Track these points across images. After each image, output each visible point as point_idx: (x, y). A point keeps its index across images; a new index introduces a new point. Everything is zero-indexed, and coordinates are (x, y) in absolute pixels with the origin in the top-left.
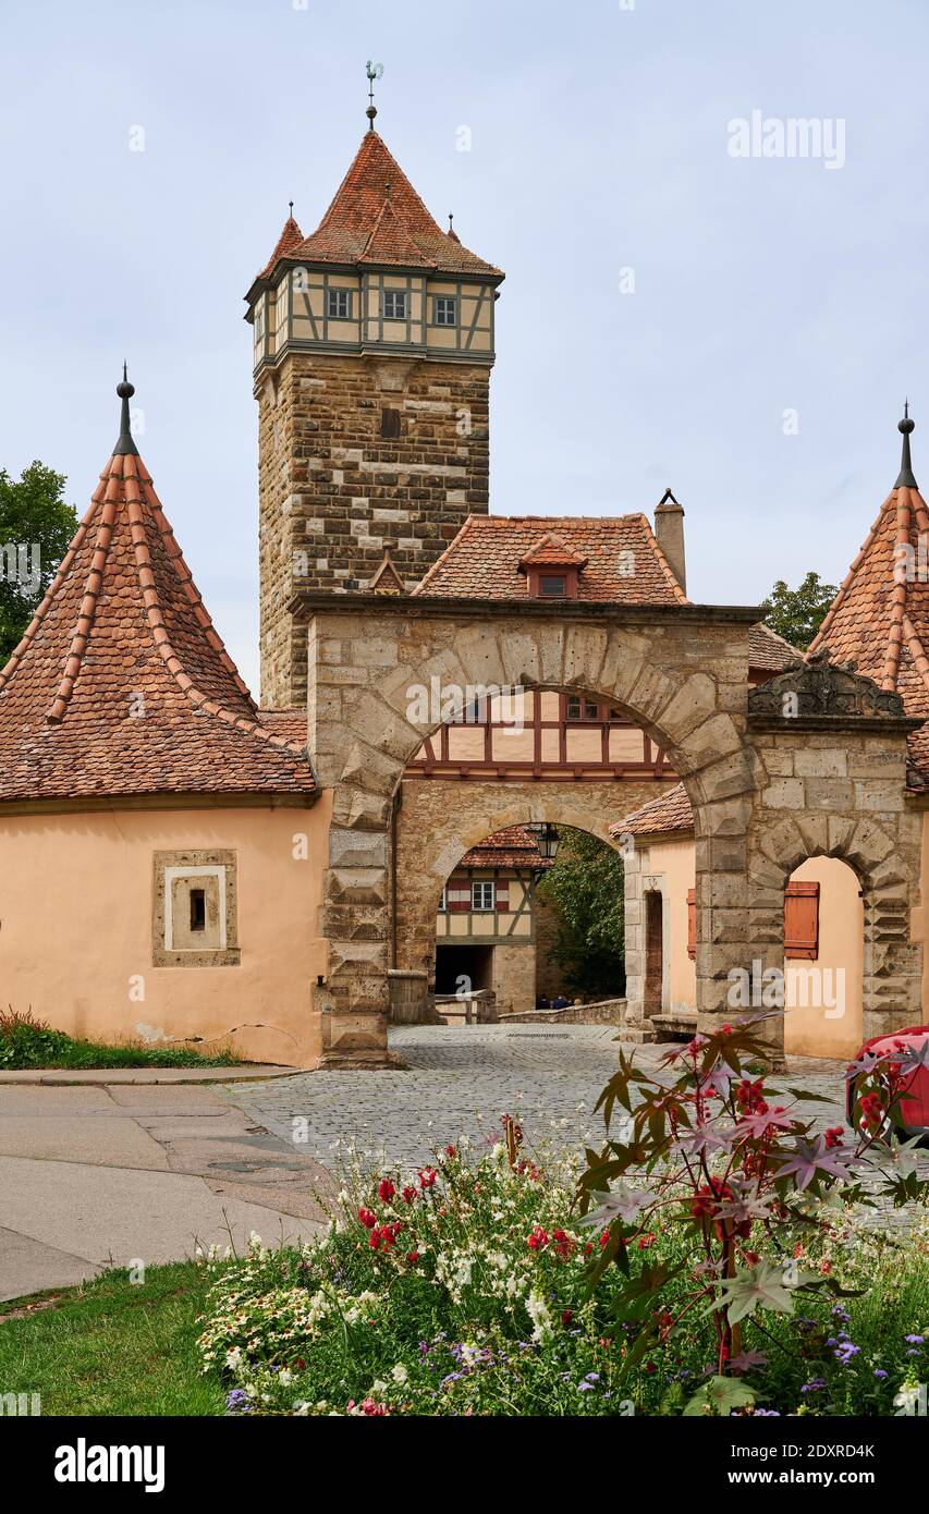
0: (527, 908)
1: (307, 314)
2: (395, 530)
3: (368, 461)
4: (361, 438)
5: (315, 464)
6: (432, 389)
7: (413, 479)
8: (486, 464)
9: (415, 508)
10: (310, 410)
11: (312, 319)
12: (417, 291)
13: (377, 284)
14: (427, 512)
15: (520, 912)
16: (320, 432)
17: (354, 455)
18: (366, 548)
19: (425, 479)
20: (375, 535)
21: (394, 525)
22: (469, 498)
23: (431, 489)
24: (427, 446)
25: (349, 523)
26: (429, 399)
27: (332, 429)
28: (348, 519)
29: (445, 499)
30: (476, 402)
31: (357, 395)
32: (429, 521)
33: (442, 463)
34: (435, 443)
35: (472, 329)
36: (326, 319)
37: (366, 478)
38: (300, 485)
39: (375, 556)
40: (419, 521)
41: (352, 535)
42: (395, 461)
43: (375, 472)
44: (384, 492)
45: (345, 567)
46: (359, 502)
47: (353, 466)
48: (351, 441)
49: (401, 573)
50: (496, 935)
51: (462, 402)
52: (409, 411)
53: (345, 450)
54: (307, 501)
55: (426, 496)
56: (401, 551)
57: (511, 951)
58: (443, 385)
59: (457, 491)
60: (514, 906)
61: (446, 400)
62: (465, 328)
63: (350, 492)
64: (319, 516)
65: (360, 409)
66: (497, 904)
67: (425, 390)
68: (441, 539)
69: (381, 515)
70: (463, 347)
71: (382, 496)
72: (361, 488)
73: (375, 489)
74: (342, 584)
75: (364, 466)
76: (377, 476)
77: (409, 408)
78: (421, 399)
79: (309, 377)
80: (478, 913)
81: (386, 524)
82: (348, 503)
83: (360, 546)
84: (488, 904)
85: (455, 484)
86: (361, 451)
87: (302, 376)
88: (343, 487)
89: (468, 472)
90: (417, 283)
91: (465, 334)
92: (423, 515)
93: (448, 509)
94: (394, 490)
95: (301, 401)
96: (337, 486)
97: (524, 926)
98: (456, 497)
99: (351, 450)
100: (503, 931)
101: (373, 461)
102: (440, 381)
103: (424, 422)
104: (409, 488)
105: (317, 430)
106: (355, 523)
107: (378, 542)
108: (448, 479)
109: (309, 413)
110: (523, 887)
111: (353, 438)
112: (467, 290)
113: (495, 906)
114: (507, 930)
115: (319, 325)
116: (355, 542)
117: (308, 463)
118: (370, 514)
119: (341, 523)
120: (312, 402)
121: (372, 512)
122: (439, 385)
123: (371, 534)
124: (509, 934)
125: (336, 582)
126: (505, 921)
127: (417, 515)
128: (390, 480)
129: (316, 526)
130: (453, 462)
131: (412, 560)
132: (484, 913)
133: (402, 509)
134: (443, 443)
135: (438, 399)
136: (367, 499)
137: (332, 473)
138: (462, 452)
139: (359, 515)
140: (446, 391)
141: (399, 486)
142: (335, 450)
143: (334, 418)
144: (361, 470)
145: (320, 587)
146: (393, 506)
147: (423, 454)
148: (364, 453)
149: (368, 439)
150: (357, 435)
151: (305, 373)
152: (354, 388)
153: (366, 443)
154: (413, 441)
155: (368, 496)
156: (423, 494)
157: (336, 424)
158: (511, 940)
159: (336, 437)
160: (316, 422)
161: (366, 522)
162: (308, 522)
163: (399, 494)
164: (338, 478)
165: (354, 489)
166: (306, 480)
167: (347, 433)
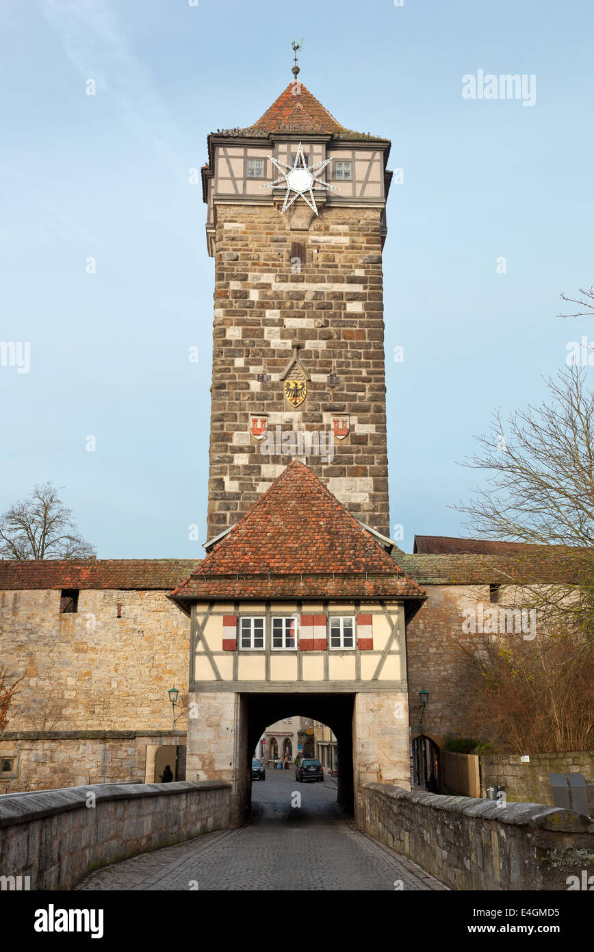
0: (395, 646)
1: (229, 176)
2: (305, 334)
3: (280, 282)
4: (274, 265)
5: (235, 285)
6: (332, 227)
7: (318, 295)
8: (380, 281)
9: (320, 317)
10: (231, 245)
11: (233, 179)
12: (318, 154)
13: (285, 151)
14: (330, 320)
15: (386, 652)
16: (239, 261)
17: (268, 278)
18: (277, 348)
19: (328, 294)
20: (287, 338)
21: (302, 331)
22: (366, 307)
23: (333, 302)
24: (330, 269)
25: (262, 331)
26: (332, 234)
27: (250, 259)
28: (262, 327)
29: (345, 309)
30: (371, 235)
31: (271, 234)
32: (332, 326)
33: (342, 282)
34: (336, 266)
35: (366, 182)
36: (246, 179)
37: (277, 295)
38: (221, 301)
39: (285, 354)
40: (322, 327)
41: (266, 338)
42: (303, 281)
43: (286, 290)
44: (293, 305)
45: (259, 363)
46: (271, 314)
47: (268, 286)
48: (265, 267)
49: (307, 368)
50: (358, 680)
51: (359, 236)
52: (314, 244)
53: (260, 274)
54: (228, 313)
55: (329, 306)
56: (308, 350)
57: (376, 700)
58: (343, 224)
59: (355, 303)
60: (379, 645)
61: (345, 235)
62: (359, 182)
63: (263, 305)
64: (238, 324)
65: (272, 244)
66: (360, 642)
67: (327, 228)
68: (342, 340)
69: (291, 323)
70: (358, 195)
71: (291, 307)
72: (274, 303)
73: (285, 303)
74: (257, 378)
75: (278, 286)
76: (288, 293)
77: (313, 242)
78: (324, 235)
79: (230, 221)
80: (336, 653)
81: (295, 330)
82: (262, 314)
83: (272, 347)
84: (348, 643)
85: (354, 297)
86: (274, 274)
87: (224, 221)
88: (258, 302)
89: (365, 288)
90: (319, 149)
91: (359, 187)
92: (327, 322)
93: (347, 315)
94: (301, 303)
95: (224, 239)
96: (253, 302)
97: (394, 670)
98: (355, 307)
99: (265, 274)
100: (367, 675)
101: (283, 281)
102: (340, 222)
103: (327, 251)
104: (314, 302)
105: (237, 259)
106: (267, 329)
107: (289, 343)
108: (347, 293)
109: (231, 248)
110: (390, 621)
111: (268, 265)
112: (360, 155)
113: (357, 644)
114: (373, 674)
115: (240, 184)
116: (268, 344)
117: (228, 283)
118: (280, 323)
119: (256, 330)
120: (233, 239)
121: (283, 320)
122: (339, 224)
123: (282, 337)
124: (375, 679)
125: (252, 376)
126: (369, 663)
127: (321, 321)
128: (300, 296)
129: (234, 333)
130: (352, 280)
131: (317, 357)
132: (343, 653)
133: (308, 317)
134: (343, 266)
135: (340, 234)
136: (279, 311)
137: (249, 292)
138: (360, 273)
139: (271, 323)
140: (346, 228)
141: (305, 301)
142: (250, 275)
143: (251, 250)
144: (273, 289)
145: (237, 380)
146: (301, 316)
147: (326, 275)
148: (276, 276)
149: (279, 266)
150: (270, 263)
151: (229, 219)
152: (268, 228)
153: (278, 268)
154: (318, 266)
155: (279, 308)
156: (327, 306)
157: (253, 255)
158: (377, 687)
159: (254, 264)
160: (235, 253)
161: (278, 328)
162: (227, 330)
163: (306, 306)
164: (254, 295)
165: (267, 303)
166: (228, 297)
167: (262, 261)
